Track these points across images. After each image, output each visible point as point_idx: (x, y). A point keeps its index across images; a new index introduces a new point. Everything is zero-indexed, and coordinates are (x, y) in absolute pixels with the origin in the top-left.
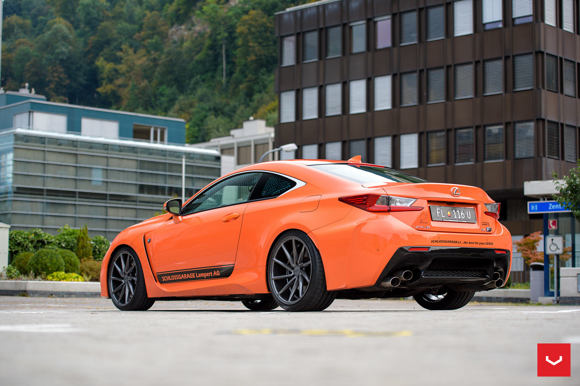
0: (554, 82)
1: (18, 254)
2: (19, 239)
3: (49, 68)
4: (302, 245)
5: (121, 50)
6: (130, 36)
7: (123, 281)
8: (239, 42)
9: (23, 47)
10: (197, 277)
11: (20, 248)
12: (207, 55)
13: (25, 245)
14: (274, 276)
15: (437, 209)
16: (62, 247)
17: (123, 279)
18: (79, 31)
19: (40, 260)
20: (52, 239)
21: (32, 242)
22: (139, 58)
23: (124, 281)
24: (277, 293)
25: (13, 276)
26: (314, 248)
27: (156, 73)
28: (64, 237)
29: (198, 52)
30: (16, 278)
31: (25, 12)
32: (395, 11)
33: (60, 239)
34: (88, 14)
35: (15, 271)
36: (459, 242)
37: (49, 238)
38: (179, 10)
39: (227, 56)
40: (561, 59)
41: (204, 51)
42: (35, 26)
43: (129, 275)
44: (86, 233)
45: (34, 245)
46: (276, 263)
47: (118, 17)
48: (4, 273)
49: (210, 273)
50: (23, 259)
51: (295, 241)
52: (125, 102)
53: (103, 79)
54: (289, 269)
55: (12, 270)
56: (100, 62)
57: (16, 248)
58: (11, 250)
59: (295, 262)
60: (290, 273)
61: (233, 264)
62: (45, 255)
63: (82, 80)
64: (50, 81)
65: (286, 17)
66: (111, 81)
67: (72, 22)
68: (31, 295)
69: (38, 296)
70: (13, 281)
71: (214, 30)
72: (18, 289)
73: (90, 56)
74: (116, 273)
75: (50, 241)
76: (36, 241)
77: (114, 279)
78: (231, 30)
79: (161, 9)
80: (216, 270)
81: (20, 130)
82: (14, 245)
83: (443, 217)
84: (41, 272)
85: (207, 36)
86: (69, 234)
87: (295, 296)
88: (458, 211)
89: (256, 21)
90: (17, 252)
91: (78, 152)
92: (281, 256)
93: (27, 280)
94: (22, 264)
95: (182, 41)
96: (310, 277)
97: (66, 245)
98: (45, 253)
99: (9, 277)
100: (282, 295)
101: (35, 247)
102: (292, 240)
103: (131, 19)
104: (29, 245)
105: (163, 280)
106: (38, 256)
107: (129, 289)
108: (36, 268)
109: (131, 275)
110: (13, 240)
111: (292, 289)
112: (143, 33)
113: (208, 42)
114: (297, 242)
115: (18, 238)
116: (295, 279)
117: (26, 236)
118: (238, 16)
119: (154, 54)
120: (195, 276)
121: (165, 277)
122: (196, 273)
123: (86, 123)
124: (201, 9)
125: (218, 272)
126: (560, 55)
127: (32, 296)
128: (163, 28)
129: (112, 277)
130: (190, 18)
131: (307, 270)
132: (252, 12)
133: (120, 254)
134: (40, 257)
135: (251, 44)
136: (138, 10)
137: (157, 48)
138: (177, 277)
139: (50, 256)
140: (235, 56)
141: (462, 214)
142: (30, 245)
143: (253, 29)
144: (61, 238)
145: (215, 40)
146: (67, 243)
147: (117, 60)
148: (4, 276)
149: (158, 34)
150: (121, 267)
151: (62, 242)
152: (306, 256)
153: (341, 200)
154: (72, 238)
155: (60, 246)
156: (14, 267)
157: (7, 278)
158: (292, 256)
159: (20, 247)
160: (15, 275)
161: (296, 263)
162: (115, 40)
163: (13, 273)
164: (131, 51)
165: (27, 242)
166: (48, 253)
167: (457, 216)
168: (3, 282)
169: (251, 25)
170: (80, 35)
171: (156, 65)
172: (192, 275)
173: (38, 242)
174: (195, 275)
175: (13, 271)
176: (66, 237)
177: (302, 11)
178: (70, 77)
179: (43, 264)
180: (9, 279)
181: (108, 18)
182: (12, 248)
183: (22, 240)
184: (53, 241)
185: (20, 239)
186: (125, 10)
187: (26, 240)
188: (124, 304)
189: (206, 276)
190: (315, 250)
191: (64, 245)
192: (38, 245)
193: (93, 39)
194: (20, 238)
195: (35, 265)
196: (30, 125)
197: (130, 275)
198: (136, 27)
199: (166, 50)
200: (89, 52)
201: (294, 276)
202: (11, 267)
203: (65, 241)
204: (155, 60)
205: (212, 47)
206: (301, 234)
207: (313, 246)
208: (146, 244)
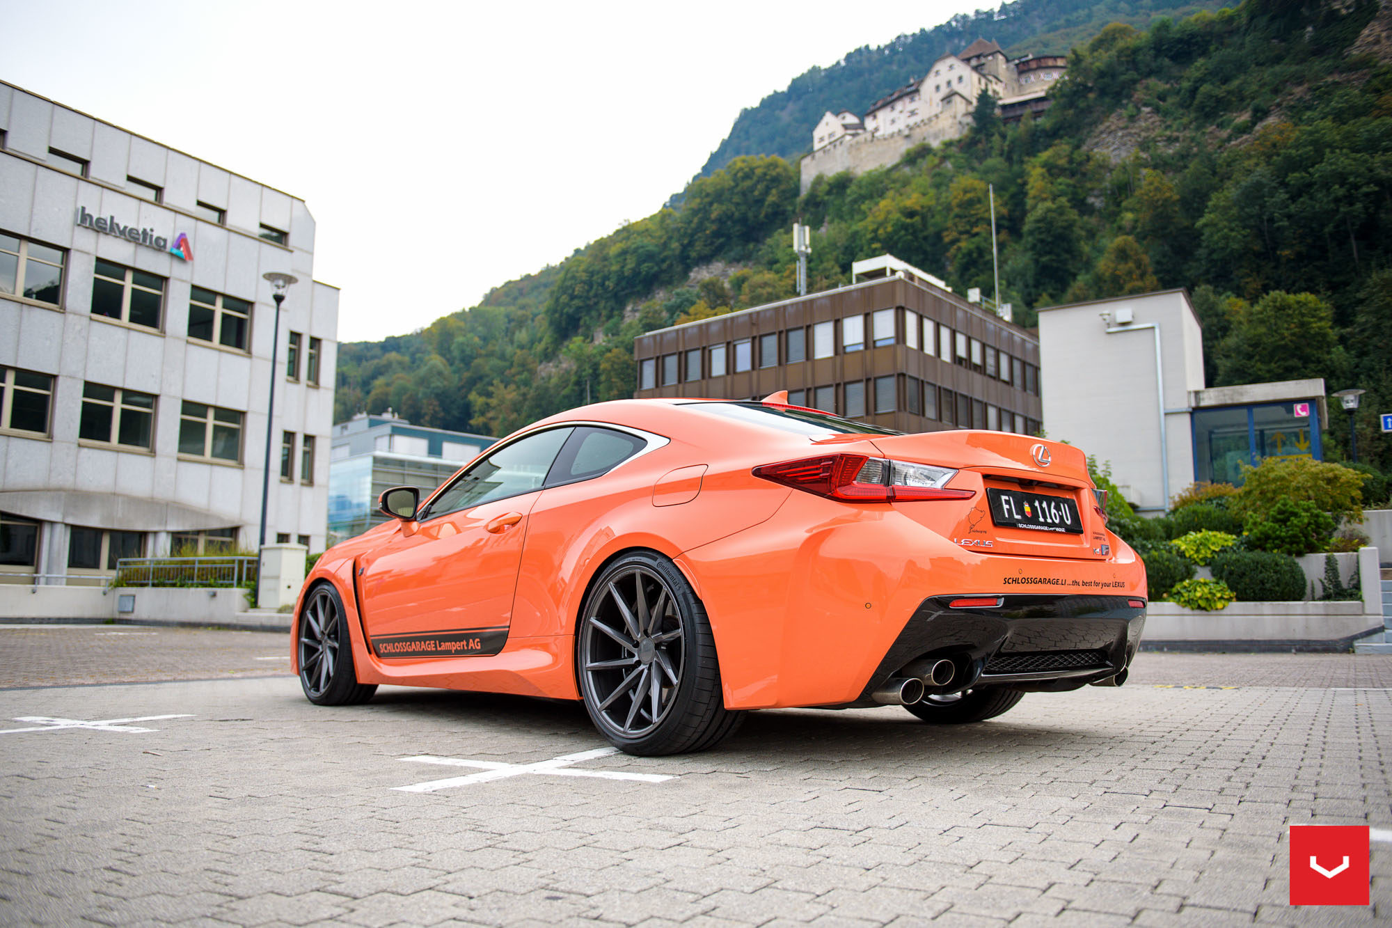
0: (915, 404)
3: (425, 401)
4: (659, 588)
5: (492, 385)
6: (501, 372)
7: (320, 647)
8: (603, 378)
9: (401, 382)
10: (439, 649)
12: (573, 390)
14: (592, 662)
17: (320, 644)
18: (453, 368)
22: (509, 393)
23: (322, 648)
24: (599, 705)
26: (690, 596)
27: (525, 408)
29: (565, 388)
31: (403, 350)
32: (755, 334)
34: (463, 351)
36: (1063, 583)
38: (547, 348)
39: (592, 392)
40: (922, 381)
41: (570, 387)
42: (413, 362)
43: (329, 637)
46: (596, 630)
47: (491, 354)
49: (462, 643)
51: (644, 576)
52: (495, 433)
53: (475, 412)
54: (627, 645)
56: (473, 396)
59: (642, 629)
60: (631, 655)
61: (506, 627)
63: (456, 413)
64: (425, 414)
65: (646, 341)
66: (483, 414)
67: (448, 360)
71: (579, 367)
73: (464, 391)
77: (306, 643)
78: (595, 367)
79: (530, 348)
80: (473, 636)
81: (379, 453)
85: (573, 372)
87: (642, 711)
88: (1045, 504)
89: (619, 358)
91: (439, 476)
92: (610, 613)
95: (550, 377)
96: (678, 669)
100: (611, 710)
102: (633, 575)
103: (502, 357)
105: (382, 652)
107: (328, 663)
109: (333, 636)
111: (635, 693)
112: (513, 371)
113: (574, 379)
114: (647, 580)
116: (643, 671)
118: (602, 354)
119: (523, 389)
120: (436, 647)
121: (385, 644)
122: (438, 642)
123: (448, 447)
124: (567, 347)
125: (478, 643)
126: (922, 378)
128: (531, 366)
129: (304, 639)
130: (557, 356)
131: (672, 651)
132: (615, 350)
133: (316, 595)
135: (614, 380)
136: (509, 350)
137: (526, 383)
138: (404, 646)
140: (599, 391)
141: (1052, 510)
143: (616, 366)
145: (580, 377)
147: (489, 395)
149: (528, 370)
150: (317, 620)
152: (669, 612)
153: (762, 472)
158: (635, 615)
161: (646, 632)
162: (487, 376)
164: (502, 386)
167: (1045, 516)
169: (614, 362)
170: (455, 372)
171: (525, 399)
172: (430, 644)
174: (436, 644)
177: (661, 335)
178: (444, 409)
181: (480, 356)
186: (497, 348)
188: (319, 693)
189: (455, 649)
190: (692, 601)
193: (467, 375)
196: (390, 447)
197: (331, 636)
198: (507, 364)
199: (534, 385)
200: (463, 387)
201: (639, 663)
204: (524, 395)
205: (578, 383)
206: (655, 559)
207: (688, 591)
208: (357, 578)
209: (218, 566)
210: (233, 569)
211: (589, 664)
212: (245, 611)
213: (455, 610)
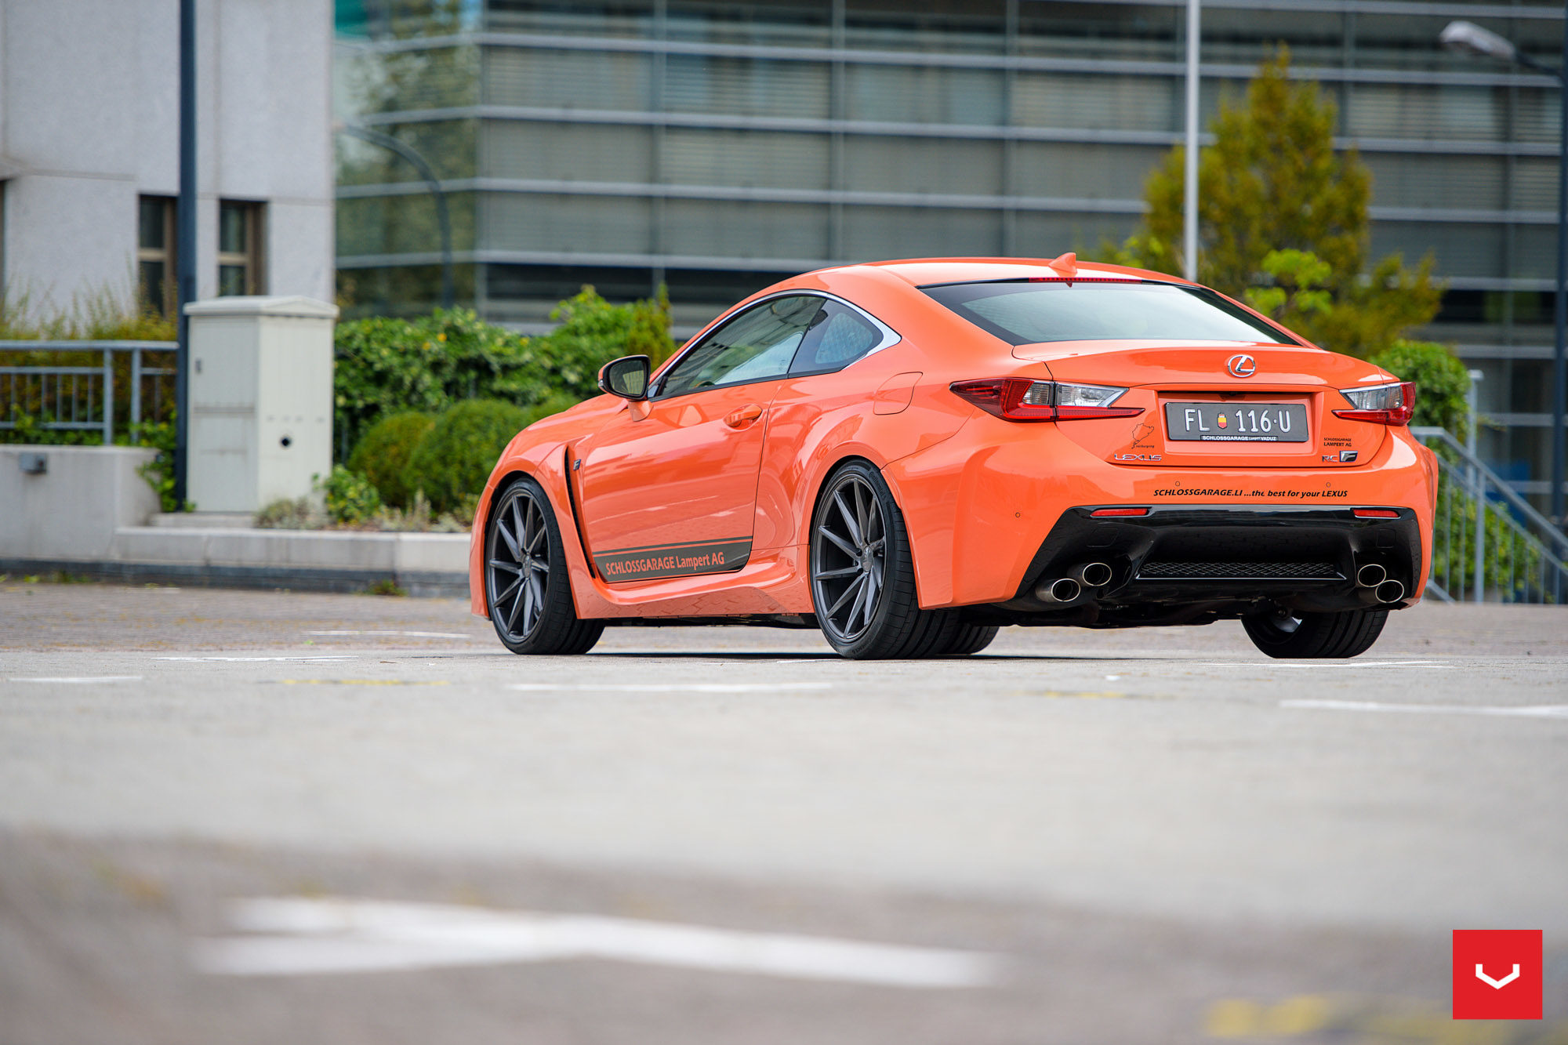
1: (377, 417)
2: (381, 359)
4: (870, 497)
7: (520, 572)
10: (679, 566)
11: (384, 396)
13: (408, 380)
14: (821, 572)
15: (1187, 411)
16: (565, 385)
17: (519, 568)
19: (457, 445)
20: (520, 351)
21: (436, 367)
23: (524, 574)
24: (826, 612)
25: (352, 510)
26: (893, 505)
28: (574, 341)
30: (364, 519)
33: (556, 352)
35: (357, 489)
36: (1238, 493)
37: (509, 351)
43: (533, 556)
44: (661, 328)
45: (448, 378)
46: (825, 539)
48: (317, 502)
49: (704, 558)
50: (395, 443)
51: (860, 485)
54: (851, 553)
55: (348, 486)
57: (370, 395)
58: (350, 403)
59: (863, 537)
60: (854, 563)
61: (749, 537)
62: (478, 427)
68: (416, 589)
69: (444, 595)
70: (347, 535)
72: (362, 564)
74: (504, 553)
75: (513, 361)
76: (452, 362)
77: (498, 567)
80: (717, 549)
82: (361, 379)
83: (1202, 429)
84: (461, 496)
86: (596, 326)
87: (857, 622)
88: (1252, 414)
90: (372, 410)
92: (836, 522)
93: (399, 530)
94: (388, 462)
97: (580, 374)
98: (478, 420)
99: (335, 516)
100: (835, 617)
101: (450, 388)
102: (852, 483)
104: (423, 383)
105: (609, 574)
106: (450, 429)
107: (532, 597)
108: (442, 480)
109: (539, 555)
110: (357, 359)
114: (862, 489)
115: (378, 353)
116: (863, 578)
117: (411, 345)
120: (675, 564)
121: (612, 564)
122: (677, 557)
125: (721, 556)
127: (421, 596)
129: (493, 562)
133: (510, 497)
134: (455, 433)
138: (638, 566)
139: (498, 432)
141: (1263, 419)
142: (427, 379)
144: (561, 349)
146: (586, 366)
148: (312, 511)
150: (513, 532)
151: (567, 365)
153: (958, 389)
154: (607, 348)
155: (557, 380)
156: (356, 476)
157: (326, 520)
158: (857, 522)
159: (387, 387)
160: (361, 509)
161: (866, 539)
163: (351, 499)
165: (415, 370)
166: (488, 419)
167: (1248, 425)
168: (309, 541)
172: (668, 561)
173: (464, 365)
174: (674, 560)
175: (351, 493)
176: (584, 342)
179: (469, 465)
180: (333, 525)
182: (355, 392)
183: (395, 361)
184: (527, 362)
185: (384, 357)
187: (409, 358)
188: (522, 637)
189: (697, 565)
190: (894, 510)
191: (573, 378)
192: (463, 379)
194: (385, 352)
195: (438, 468)
197: (537, 556)
201: (861, 571)
202: (343, 477)
203: (577, 361)
206: (868, 469)
207: (891, 501)
208: (572, 473)
209: (43, 370)
210: (99, 380)
211: (819, 573)
212: (147, 523)
213: (722, 514)
